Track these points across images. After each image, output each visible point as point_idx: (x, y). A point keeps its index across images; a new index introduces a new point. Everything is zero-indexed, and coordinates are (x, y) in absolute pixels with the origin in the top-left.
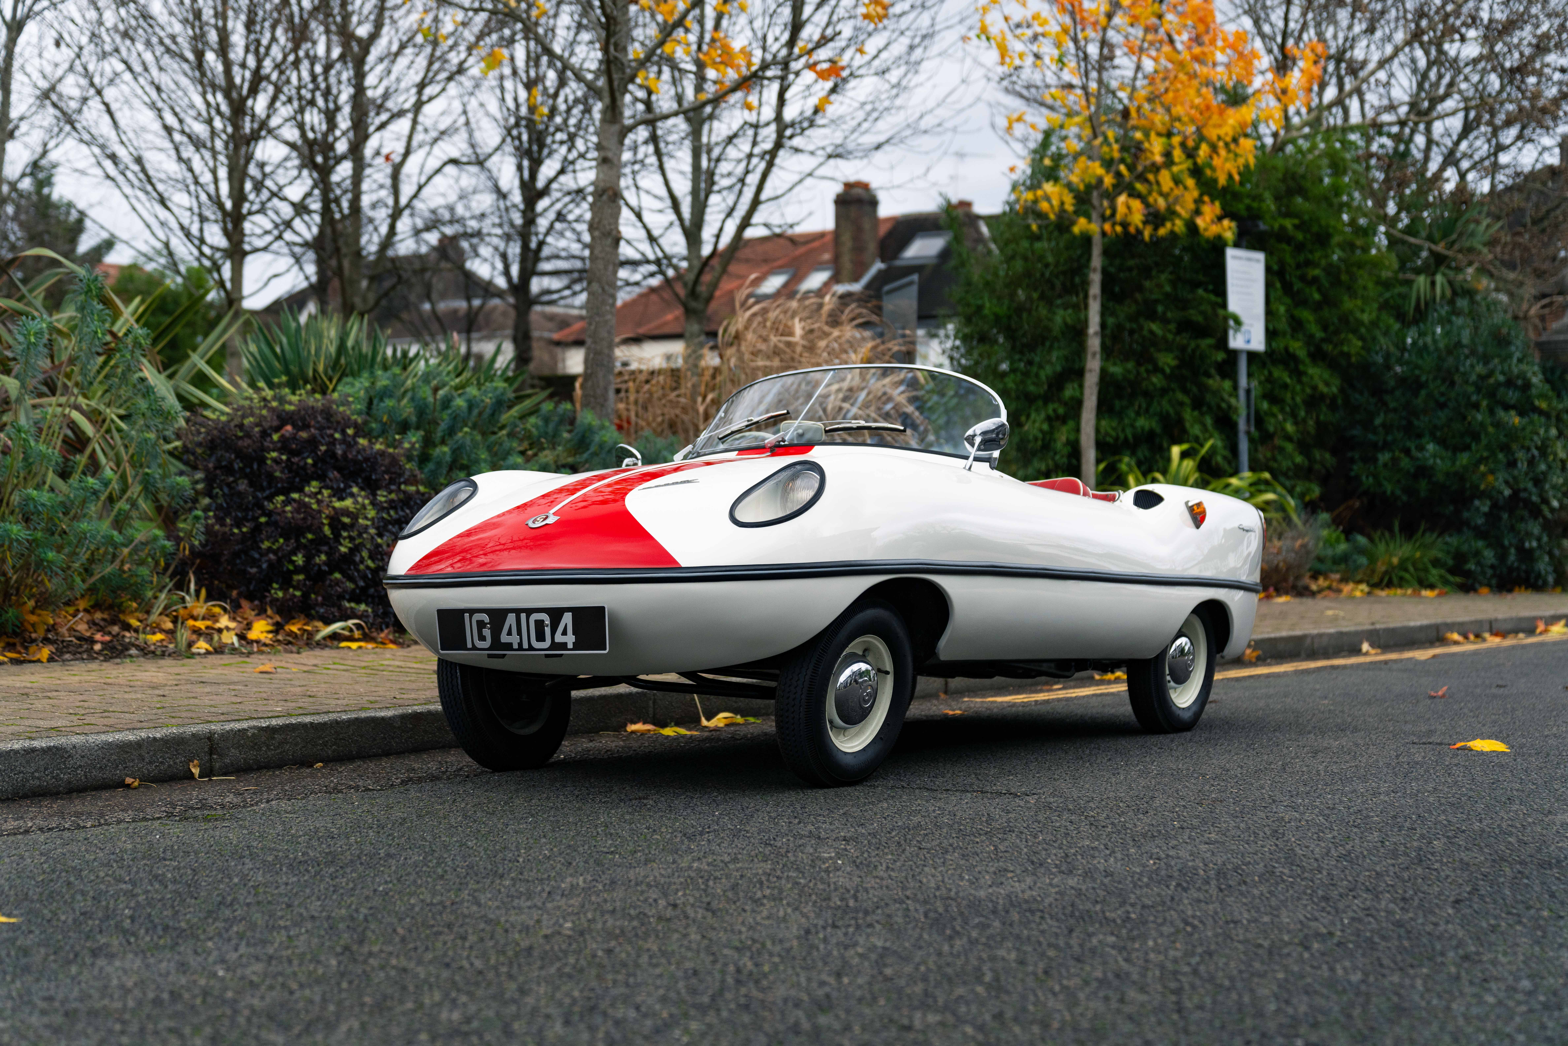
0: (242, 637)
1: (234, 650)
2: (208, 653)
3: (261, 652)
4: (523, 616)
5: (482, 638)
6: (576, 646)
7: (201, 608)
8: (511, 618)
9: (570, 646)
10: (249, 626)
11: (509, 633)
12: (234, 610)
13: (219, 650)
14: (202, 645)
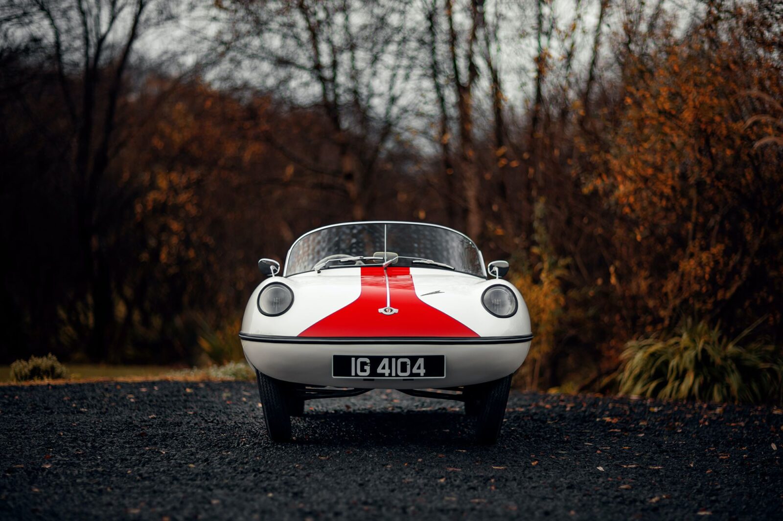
4: (394, 360)
5: (363, 370)
6: (425, 375)
8: (385, 361)
9: (422, 374)
11: (384, 368)
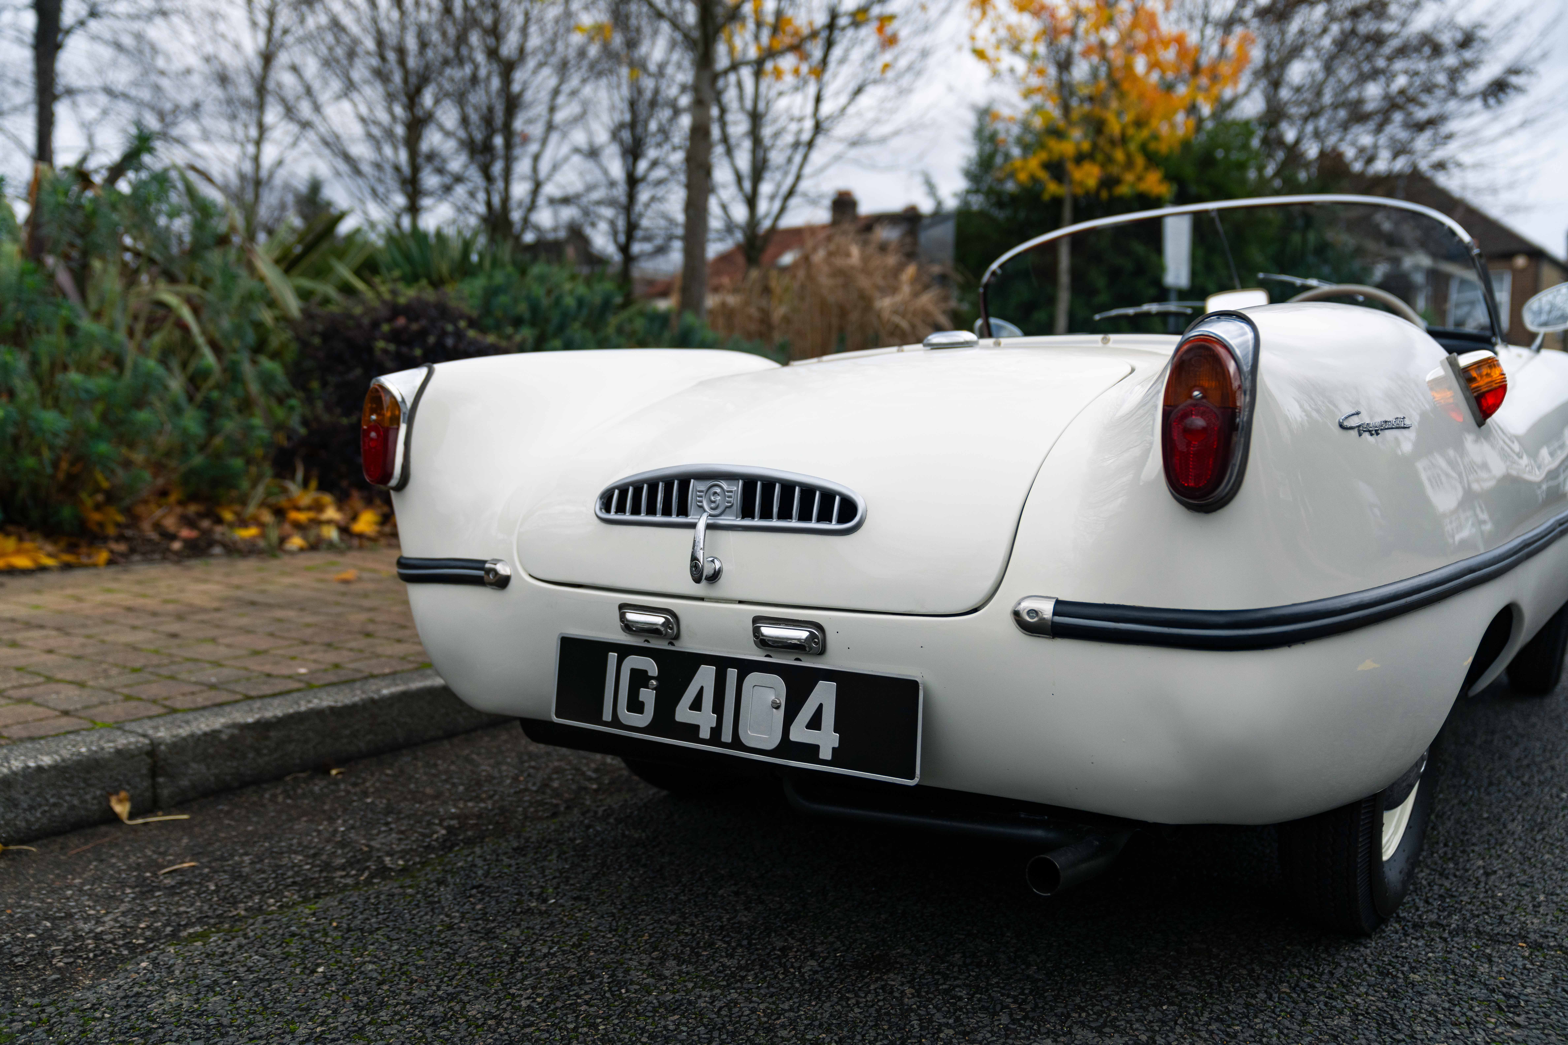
0: (344, 530)
1: (331, 546)
2: (302, 550)
3: (361, 548)
7: (306, 498)
10: (355, 518)
12: (341, 502)
13: (314, 546)
14: (296, 542)
